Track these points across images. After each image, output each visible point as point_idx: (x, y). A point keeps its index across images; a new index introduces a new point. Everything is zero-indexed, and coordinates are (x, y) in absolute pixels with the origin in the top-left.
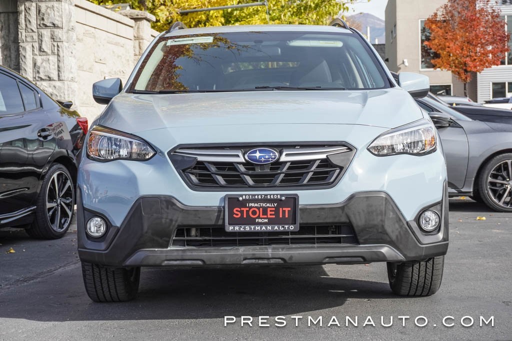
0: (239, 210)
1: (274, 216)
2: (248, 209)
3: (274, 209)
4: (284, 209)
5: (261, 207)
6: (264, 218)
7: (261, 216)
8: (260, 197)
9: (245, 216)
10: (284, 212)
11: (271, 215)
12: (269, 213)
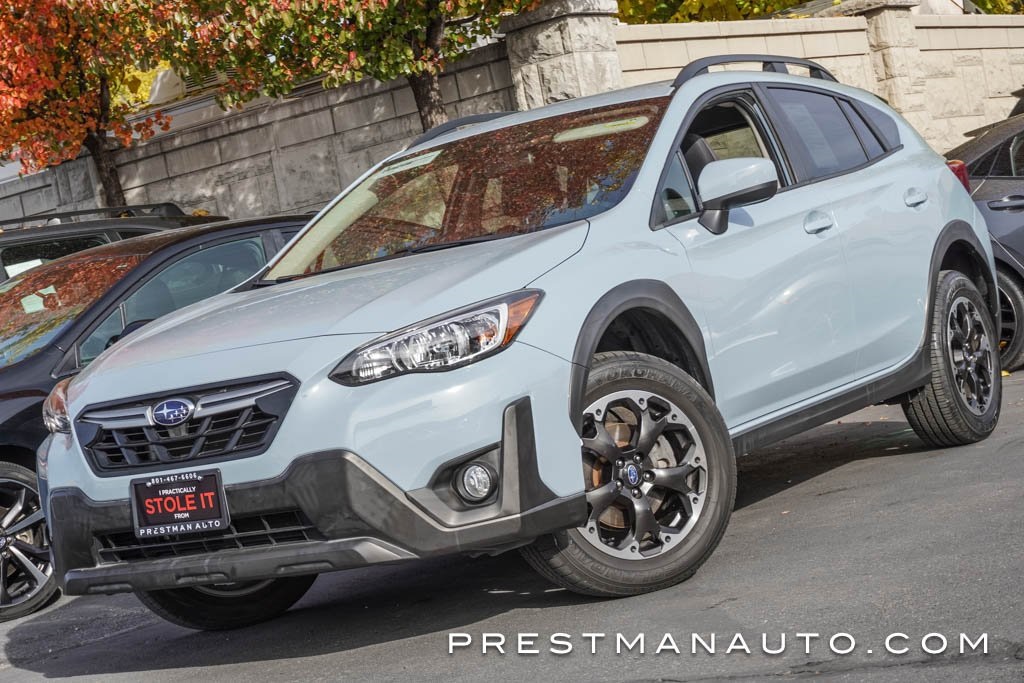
0: (151, 501)
1: (195, 508)
2: (161, 499)
3: (193, 496)
4: (206, 494)
5: (176, 495)
6: (184, 512)
7: (180, 509)
8: (172, 479)
9: (160, 511)
10: (206, 498)
11: (191, 505)
12: (188, 502)
